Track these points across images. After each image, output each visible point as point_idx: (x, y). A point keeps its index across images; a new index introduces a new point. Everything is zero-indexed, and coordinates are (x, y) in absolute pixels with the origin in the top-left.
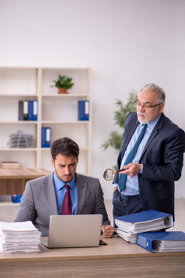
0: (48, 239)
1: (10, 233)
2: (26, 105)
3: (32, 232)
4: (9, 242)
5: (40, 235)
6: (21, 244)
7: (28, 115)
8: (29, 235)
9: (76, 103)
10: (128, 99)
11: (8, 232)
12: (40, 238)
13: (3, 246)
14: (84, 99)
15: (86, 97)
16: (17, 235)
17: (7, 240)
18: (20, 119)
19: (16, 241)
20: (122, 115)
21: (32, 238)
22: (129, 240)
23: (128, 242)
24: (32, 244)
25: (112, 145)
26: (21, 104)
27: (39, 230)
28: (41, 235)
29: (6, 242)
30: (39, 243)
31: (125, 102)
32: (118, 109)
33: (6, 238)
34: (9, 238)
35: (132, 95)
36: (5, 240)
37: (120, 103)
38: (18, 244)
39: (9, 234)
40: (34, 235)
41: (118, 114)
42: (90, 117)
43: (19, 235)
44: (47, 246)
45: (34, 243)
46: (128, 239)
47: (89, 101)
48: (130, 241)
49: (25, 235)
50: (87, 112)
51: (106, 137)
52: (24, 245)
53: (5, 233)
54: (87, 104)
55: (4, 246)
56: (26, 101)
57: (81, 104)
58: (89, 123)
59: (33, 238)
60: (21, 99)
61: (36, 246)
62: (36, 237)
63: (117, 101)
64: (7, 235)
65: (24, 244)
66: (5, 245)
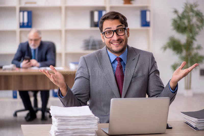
0: (108, 126)
1: (63, 118)
2: (96, 14)
3: (87, 118)
4: (62, 129)
5: (97, 121)
6: (76, 131)
7: (98, 23)
8: (84, 121)
9: (138, 13)
10: (183, 8)
11: (61, 118)
12: (97, 124)
13: (55, 134)
14: (145, 9)
15: (147, 7)
16: (71, 121)
17: (60, 127)
18: (91, 26)
19: (70, 127)
20: (179, 22)
21: (88, 125)
22: (196, 126)
23: (196, 128)
24: (88, 131)
25: (169, 46)
26: (92, 14)
27: (96, 115)
28: (99, 120)
29: (58, 129)
30: (96, 130)
31: (181, 11)
32: (175, 16)
33: (59, 125)
34: (61, 125)
35: (186, 4)
36: (57, 127)
37: (176, 12)
38: (72, 131)
39: (62, 120)
40: (90, 121)
41: (175, 21)
42: (151, 24)
43: (74, 120)
44: (108, 133)
45: (90, 130)
46: (195, 124)
47: (149, 11)
48: (198, 127)
49: (79, 121)
50: (148, 19)
51: (165, 41)
52: (80, 133)
53: (57, 118)
54: (148, 13)
55: (57, 134)
56: (96, 10)
57: (143, 13)
58: (150, 29)
59: (90, 124)
60: (92, 10)
61: (92, 133)
62: (93, 124)
63: (173, 10)
64: (60, 121)
65: (79, 131)
66: (57, 132)
